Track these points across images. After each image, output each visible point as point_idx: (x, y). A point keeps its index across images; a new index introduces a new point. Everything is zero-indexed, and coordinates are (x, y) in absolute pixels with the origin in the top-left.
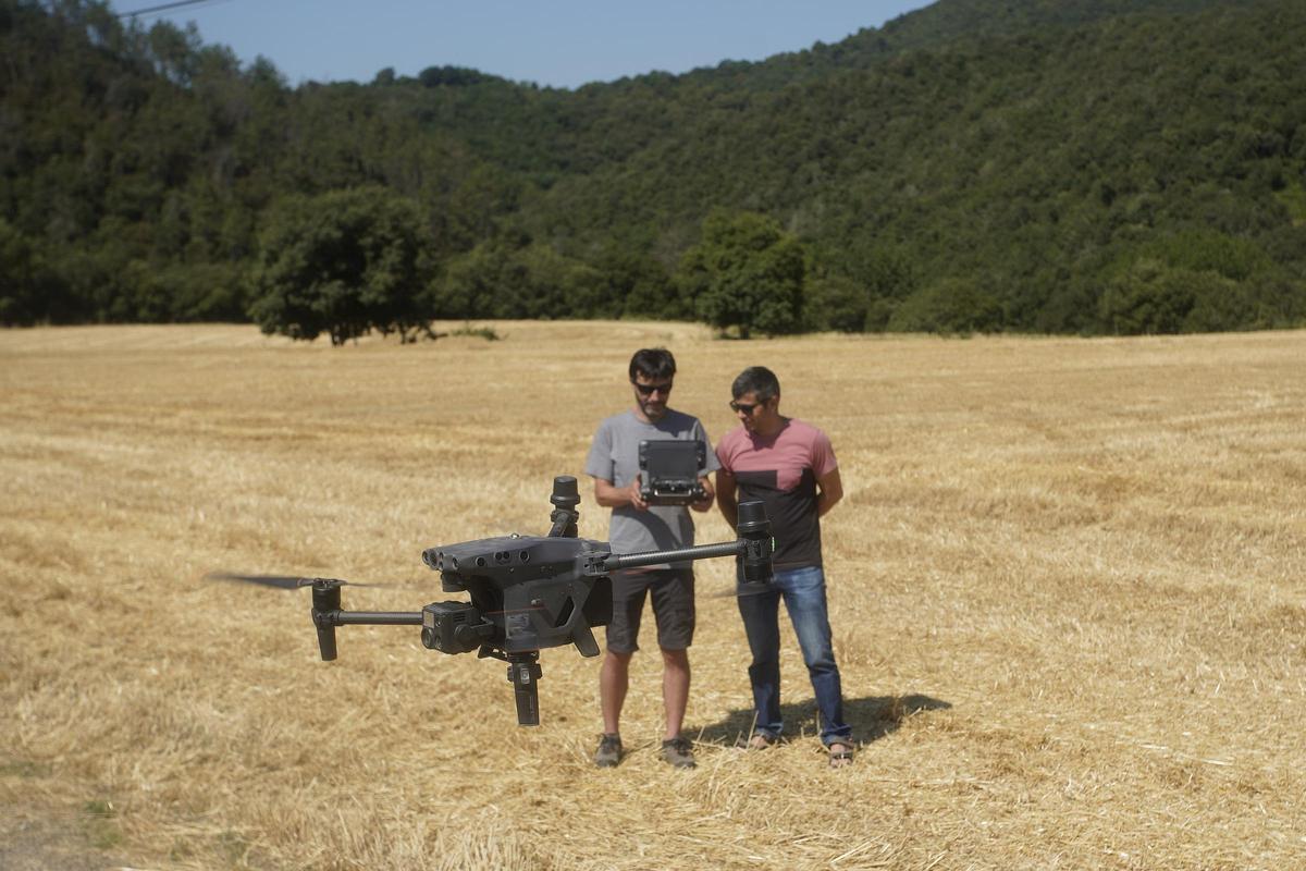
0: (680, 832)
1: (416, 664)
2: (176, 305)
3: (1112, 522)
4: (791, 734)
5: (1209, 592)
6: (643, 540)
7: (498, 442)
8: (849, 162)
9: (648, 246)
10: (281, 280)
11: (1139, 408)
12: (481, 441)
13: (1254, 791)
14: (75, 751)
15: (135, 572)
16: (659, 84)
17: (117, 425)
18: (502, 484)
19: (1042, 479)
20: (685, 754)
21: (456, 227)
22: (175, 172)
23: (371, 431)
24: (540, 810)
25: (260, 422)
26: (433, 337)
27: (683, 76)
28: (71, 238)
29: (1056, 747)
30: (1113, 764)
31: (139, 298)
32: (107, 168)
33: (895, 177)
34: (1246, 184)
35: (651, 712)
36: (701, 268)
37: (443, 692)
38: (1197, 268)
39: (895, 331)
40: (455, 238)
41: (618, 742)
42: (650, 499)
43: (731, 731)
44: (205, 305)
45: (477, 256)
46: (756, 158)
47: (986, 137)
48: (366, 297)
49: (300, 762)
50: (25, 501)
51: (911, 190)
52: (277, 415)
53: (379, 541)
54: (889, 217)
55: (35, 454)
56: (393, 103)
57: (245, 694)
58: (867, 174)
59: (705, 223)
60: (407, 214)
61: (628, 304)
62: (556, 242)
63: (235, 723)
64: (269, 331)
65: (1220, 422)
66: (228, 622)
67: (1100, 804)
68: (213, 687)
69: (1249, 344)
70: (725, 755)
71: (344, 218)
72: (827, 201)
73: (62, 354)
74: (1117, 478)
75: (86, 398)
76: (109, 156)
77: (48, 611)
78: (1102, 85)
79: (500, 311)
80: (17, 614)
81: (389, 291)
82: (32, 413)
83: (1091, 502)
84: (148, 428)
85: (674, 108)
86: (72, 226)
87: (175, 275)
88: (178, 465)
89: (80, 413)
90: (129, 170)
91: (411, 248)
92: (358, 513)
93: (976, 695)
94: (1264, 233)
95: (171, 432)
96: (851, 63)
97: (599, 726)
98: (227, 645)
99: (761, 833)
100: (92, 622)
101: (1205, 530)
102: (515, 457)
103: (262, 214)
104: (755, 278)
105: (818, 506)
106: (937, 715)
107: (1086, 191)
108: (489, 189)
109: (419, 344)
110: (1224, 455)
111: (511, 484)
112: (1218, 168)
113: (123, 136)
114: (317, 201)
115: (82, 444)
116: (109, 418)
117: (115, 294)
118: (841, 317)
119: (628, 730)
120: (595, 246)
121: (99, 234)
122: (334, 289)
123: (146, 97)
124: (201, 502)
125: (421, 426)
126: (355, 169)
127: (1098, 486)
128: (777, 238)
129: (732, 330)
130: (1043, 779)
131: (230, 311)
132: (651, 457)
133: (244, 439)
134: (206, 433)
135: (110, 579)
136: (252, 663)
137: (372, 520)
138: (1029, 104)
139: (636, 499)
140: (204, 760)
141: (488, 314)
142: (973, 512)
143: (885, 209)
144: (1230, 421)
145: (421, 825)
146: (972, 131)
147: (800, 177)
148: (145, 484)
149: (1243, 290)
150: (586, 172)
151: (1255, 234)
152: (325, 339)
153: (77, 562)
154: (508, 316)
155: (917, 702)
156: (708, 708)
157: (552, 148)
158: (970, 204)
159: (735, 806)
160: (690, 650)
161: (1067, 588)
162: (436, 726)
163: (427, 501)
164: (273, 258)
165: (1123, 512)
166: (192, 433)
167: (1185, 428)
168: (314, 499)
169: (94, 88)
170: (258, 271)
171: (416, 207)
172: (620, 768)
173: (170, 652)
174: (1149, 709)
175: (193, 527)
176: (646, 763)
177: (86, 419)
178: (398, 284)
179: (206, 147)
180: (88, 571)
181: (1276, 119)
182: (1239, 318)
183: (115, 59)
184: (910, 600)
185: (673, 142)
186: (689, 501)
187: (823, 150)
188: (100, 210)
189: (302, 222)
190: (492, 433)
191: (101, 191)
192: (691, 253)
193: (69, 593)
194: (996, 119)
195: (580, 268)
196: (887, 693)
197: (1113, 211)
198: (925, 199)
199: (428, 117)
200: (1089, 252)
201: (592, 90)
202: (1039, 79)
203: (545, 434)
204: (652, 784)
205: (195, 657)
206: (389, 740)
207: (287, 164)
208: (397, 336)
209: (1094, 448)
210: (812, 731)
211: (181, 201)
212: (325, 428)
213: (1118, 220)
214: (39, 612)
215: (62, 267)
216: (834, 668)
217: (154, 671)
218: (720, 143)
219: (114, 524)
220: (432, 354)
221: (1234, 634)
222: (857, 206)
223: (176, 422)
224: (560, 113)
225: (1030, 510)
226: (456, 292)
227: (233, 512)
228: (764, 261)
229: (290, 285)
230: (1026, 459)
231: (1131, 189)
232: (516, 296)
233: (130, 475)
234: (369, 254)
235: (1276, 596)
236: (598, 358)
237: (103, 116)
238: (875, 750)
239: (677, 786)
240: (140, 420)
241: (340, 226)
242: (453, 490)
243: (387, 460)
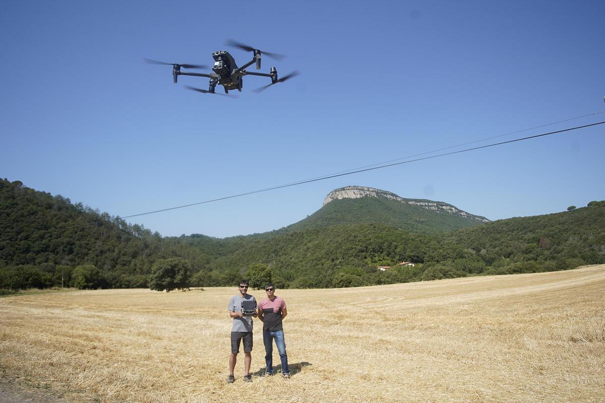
0: (249, 398)
1: (183, 361)
2: (131, 284)
3: (341, 324)
4: (275, 372)
5: (364, 337)
6: (241, 325)
7: (204, 312)
8: (280, 253)
9: (238, 271)
10: (156, 278)
11: (344, 301)
12: (200, 311)
13: (382, 379)
14: (93, 386)
15: (114, 342)
16: (241, 238)
17: (114, 310)
18: (205, 320)
19: (326, 316)
20: (250, 379)
21: (196, 267)
22: (135, 255)
23: (174, 310)
24: (214, 395)
25: (148, 308)
26: (190, 290)
27: (246, 236)
28: (109, 270)
29: (337, 372)
30: (350, 375)
31: (123, 283)
32: (120, 255)
33: (290, 257)
34: (360, 258)
35: (241, 370)
36: (249, 275)
37: (190, 367)
38: (351, 274)
39: (291, 288)
40: (196, 269)
41: (233, 377)
42: (244, 315)
43: (261, 373)
44: (138, 284)
45: (201, 273)
46: (261, 253)
47: (308, 249)
48: (175, 281)
49: (152, 386)
50: (89, 327)
51: (293, 259)
52: (153, 307)
53: (175, 333)
54: (289, 265)
55: (93, 316)
56: (184, 241)
57: (139, 370)
58: (284, 256)
59: (250, 266)
60: (186, 263)
61: (233, 283)
62: (218, 270)
63: (136, 377)
64: (152, 289)
65: (361, 304)
66: (137, 353)
67: (349, 385)
68: (131, 369)
69: (363, 289)
70: (259, 378)
71: (172, 264)
72: (276, 262)
73: (103, 295)
74: (341, 315)
75: (107, 304)
76: (120, 252)
77: (91, 352)
78: (330, 238)
79: (205, 285)
80: (83, 353)
81: (181, 280)
82: (94, 308)
83: (336, 320)
84: (122, 310)
85: (244, 242)
86: (109, 267)
87: (131, 277)
88: (128, 318)
89: (105, 307)
90: (124, 255)
91: (186, 271)
92: (170, 327)
93: (317, 362)
94: (364, 267)
95: (127, 311)
96: (281, 234)
97: (229, 373)
98: (136, 358)
99: (269, 397)
100: (102, 354)
101: (361, 325)
102: (208, 315)
103: (153, 264)
104: (261, 277)
105: (282, 317)
106: (309, 367)
107: (329, 259)
108: (204, 259)
109: (186, 292)
110: (363, 310)
111: (207, 320)
112: (354, 254)
113: (124, 248)
114: (166, 260)
115: (105, 314)
116: (112, 308)
117: (118, 282)
118: (279, 286)
119: (236, 374)
120: (227, 271)
121: (115, 269)
122: (168, 279)
123: (130, 239)
124: (132, 326)
125: (186, 309)
126: (174, 254)
127: (338, 317)
128: (266, 269)
129: (256, 288)
130: (335, 380)
131: (144, 286)
132: (244, 305)
133: (144, 312)
134: (135, 311)
135: (108, 344)
136: (142, 362)
137: (174, 329)
138: (316, 242)
139: (240, 315)
140: (127, 386)
141: (202, 286)
142: (312, 323)
143: (288, 263)
144: (363, 303)
145: (183, 400)
146: (305, 247)
147: (270, 256)
148: (119, 322)
149: (361, 278)
150: (225, 256)
151: (362, 267)
152: (165, 291)
153: (100, 340)
154: (206, 286)
155: (304, 364)
156: (255, 368)
157: (218, 251)
158: (305, 262)
159: (263, 391)
160: (251, 352)
161: (334, 338)
162: (187, 375)
163: (187, 324)
164: (155, 273)
165: (344, 322)
166: (132, 311)
167: (354, 305)
168: (160, 325)
169: (119, 238)
170: (151, 276)
171: (188, 262)
172: (234, 383)
173: (121, 361)
174: (356, 363)
175: (130, 332)
176: (240, 382)
177: (106, 309)
178: (183, 278)
179: (142, 250)
180: (102, 342)
181: (364, 245)
182: (361, 284)
183: (125, 231)
184: (300, 342)
185: (244, 249)
186: (253, 315)
187: (275, 251)
188: (116, 264)
189: (162, 265)
190: (202, 310)
191: (117, 259)
192: (247, 272)
193: (97, 347)
194: (310, 245)
195: (223, 276)
196: (297, 362)
197: (334, 263)
198: (296, 261)
199: (192, 244)
200: (330, 272)
201: (227, 239)
202: (318, 237)
203: (215, 310)
204: (242, 387)
205: (127, 362)
206: (176, 379)
207: (160, 254)
208: (181, 290)
209: (336, 309)
210: (280, 372)
211: (135, 261)
212: (164, 310)
213: (335, 265)
214: (88, 352)
215: (106, 276)
216: (286, 356)
217: (116, 365)
218: (254, 249)
219: (110, 331)
220: (189, 294)
221: (371, 345)
222: (282, 263)
223: (128, 309)
224: (220, 243)
225: (324, 322)
226: (195, 281)
227: (140, 328)
228: (263, 274)
229: (158, 279)
230: (321, 312)
231: (337, 259)
232: (208, 282)
233: (116, 320)
234: (177, 272)
235: (378, 337)
236: (226, 294)
237: (120, 243)
238: (295, 376)
239: (248, 386)
240: (120, 309)
241: (171, 266)
242: (193, 322)
243: (178, 316)
